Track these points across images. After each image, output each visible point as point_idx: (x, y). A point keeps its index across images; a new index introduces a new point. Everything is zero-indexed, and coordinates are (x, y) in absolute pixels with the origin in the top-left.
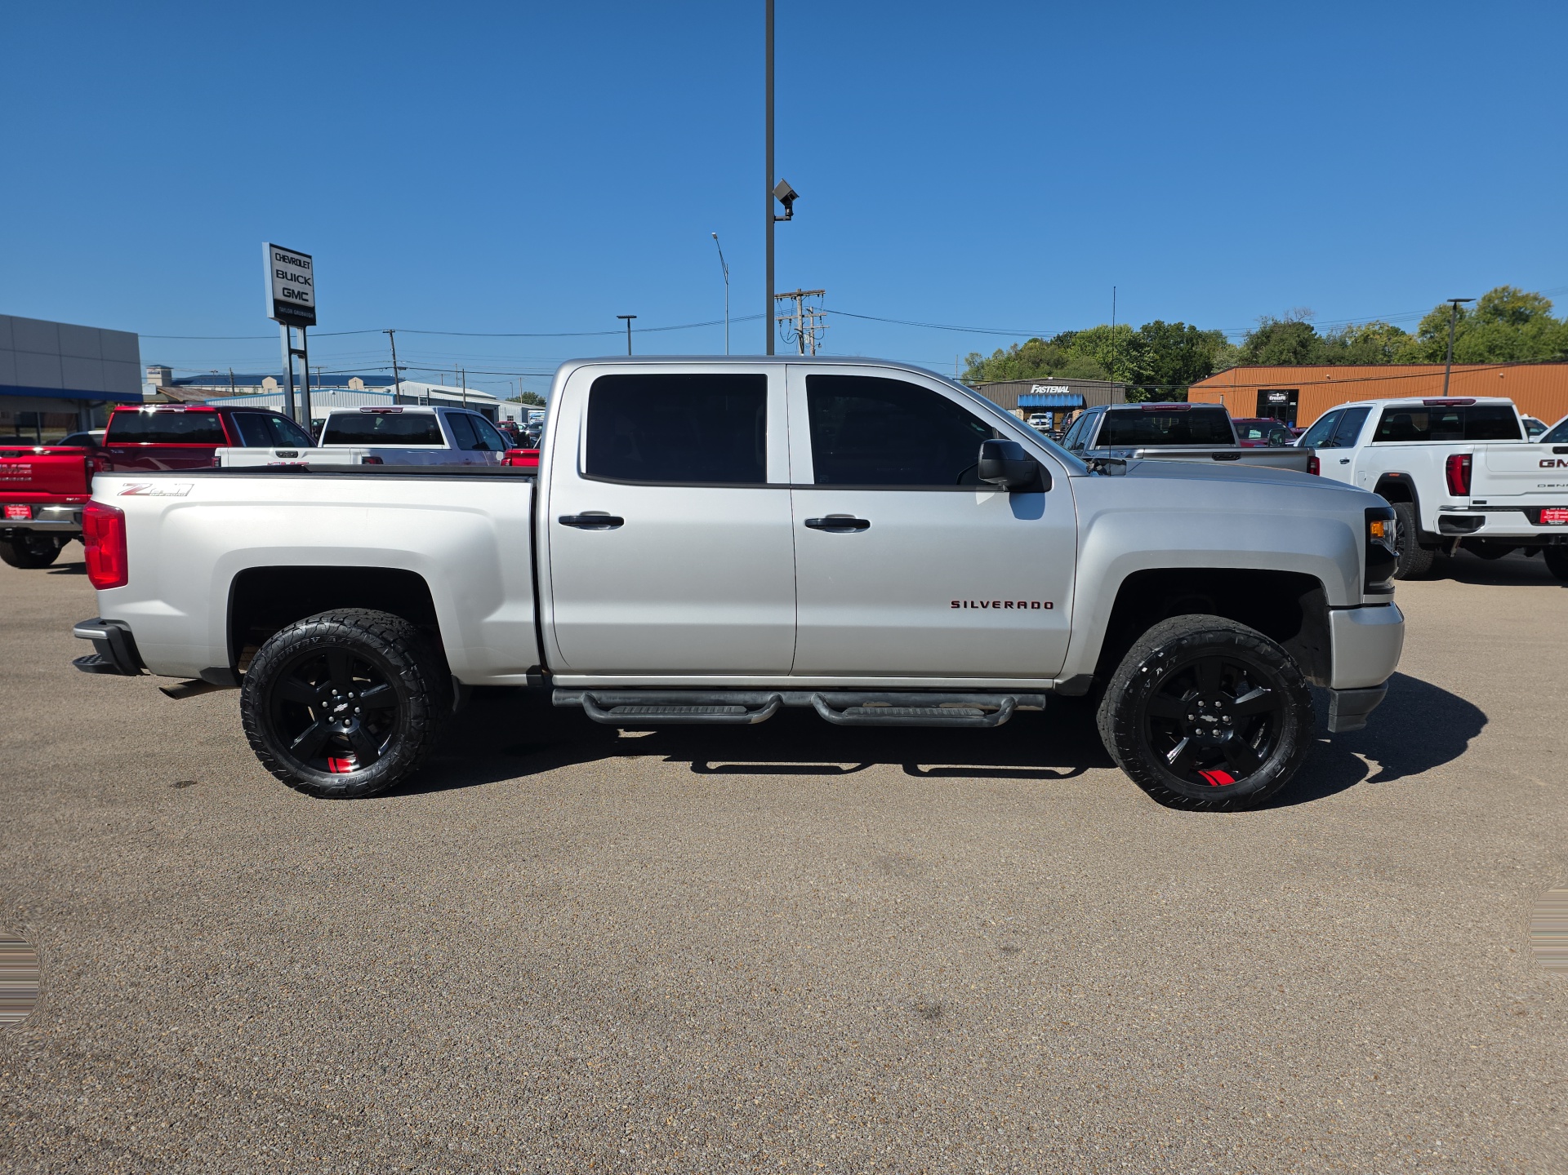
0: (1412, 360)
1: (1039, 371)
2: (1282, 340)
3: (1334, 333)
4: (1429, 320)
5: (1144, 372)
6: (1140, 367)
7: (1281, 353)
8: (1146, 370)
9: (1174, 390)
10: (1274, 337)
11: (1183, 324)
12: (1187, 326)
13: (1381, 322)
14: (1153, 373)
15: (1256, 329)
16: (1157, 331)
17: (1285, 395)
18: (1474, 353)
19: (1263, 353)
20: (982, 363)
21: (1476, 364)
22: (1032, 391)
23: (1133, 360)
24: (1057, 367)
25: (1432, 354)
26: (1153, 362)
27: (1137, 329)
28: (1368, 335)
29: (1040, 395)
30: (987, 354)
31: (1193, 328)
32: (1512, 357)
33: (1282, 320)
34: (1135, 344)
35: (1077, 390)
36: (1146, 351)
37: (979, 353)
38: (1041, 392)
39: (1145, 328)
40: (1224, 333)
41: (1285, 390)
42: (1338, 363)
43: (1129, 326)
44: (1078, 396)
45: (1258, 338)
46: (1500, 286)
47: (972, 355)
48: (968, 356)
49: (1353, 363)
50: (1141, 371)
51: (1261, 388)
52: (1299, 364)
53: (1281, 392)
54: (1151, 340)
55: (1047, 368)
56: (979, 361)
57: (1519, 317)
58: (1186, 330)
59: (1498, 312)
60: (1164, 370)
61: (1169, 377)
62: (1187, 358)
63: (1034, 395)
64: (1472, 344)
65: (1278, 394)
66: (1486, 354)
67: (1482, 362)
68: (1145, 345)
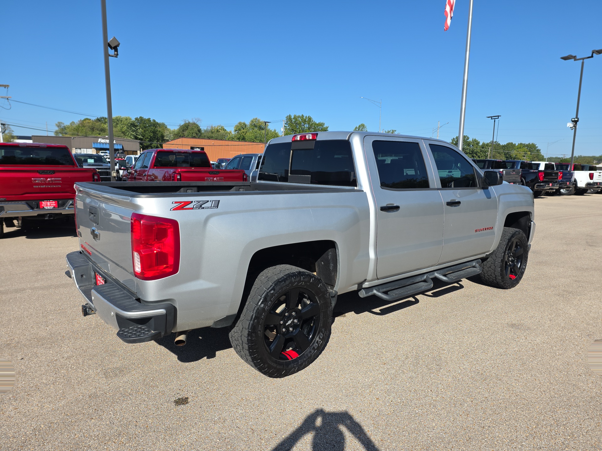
0: (232, 139)
1: (94, 132)
2: (192, 129)
3: (209, 128)
4: (237, 126)
5: (139, 137)
6: (137, 134)
7: (193, 133)
8: (139, 136)
9: (151, 144)
10: (189, 128)
11: (150, 119)
12: (152, 119)
13: (221, 125)
14: (142, 137)
15: (182, 123)
16: (141, 120)
17: (200, 149)
18: (251, 139)
19: (186, 133)
20: (64, 127)
21: (252, 142)
22: (99, 142)
23: (133, 131)
24: (102, 132)
25: (239, 138)
26: (141, 133)
27: (133, 119)
28: (218, 130)
29: (103, 143)
30: (67, 123)
31: (154, 121)
32: (261, 141)
33: (191, 122)
34: (133, 125)
35: (119, 142)
36: (138, 128)
37: (63, 122)
38: (103, 142)
39: (136, 119)
40: (166, 124)
41: (200, 147)
42: (211, 139)
43: (130, 117)
44: (120, 145)
45: (184, 127)
46: (255, 118)
47: (59, 123)
48: (57, 123)
49: (216, 139)
50: (138, 136)
51: (191, 146)
52: (199, 138)
53: (198, 148)
54: (139, 124)
55: (98, 132)
56: (63, 126)
57: (261, 128)
58: (152, 121)
59: (255, 126)
60: (147, 136)
61: (149, 139)
62: (154, 132)
63: (100, 143)
64: (250, 136)
65: (197, 149)
66: (254, 139)
67: (253, 142)
68: (137, 126)
